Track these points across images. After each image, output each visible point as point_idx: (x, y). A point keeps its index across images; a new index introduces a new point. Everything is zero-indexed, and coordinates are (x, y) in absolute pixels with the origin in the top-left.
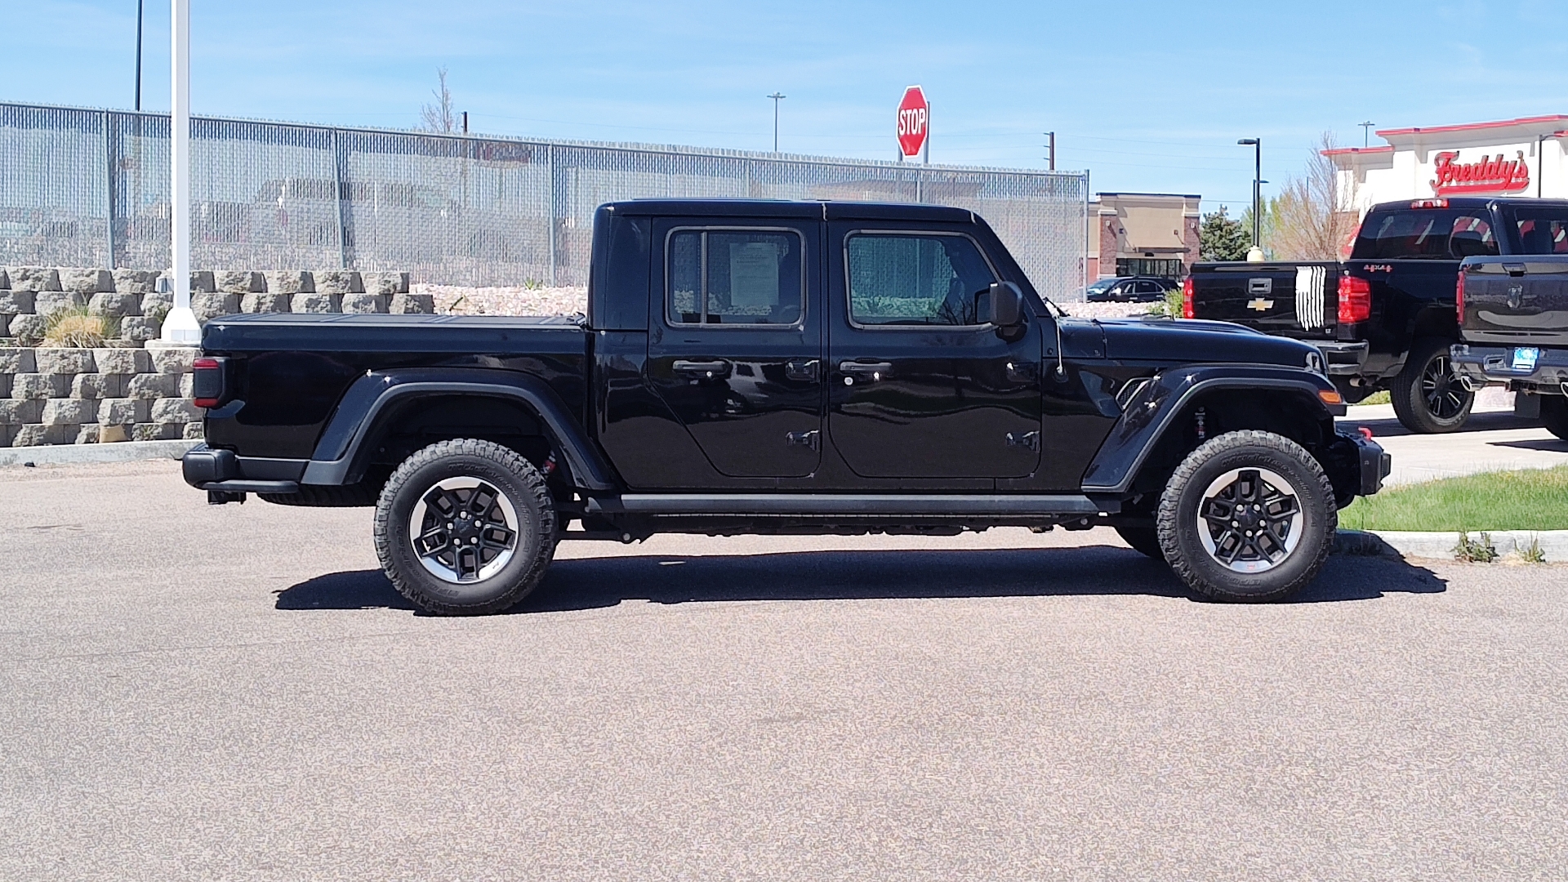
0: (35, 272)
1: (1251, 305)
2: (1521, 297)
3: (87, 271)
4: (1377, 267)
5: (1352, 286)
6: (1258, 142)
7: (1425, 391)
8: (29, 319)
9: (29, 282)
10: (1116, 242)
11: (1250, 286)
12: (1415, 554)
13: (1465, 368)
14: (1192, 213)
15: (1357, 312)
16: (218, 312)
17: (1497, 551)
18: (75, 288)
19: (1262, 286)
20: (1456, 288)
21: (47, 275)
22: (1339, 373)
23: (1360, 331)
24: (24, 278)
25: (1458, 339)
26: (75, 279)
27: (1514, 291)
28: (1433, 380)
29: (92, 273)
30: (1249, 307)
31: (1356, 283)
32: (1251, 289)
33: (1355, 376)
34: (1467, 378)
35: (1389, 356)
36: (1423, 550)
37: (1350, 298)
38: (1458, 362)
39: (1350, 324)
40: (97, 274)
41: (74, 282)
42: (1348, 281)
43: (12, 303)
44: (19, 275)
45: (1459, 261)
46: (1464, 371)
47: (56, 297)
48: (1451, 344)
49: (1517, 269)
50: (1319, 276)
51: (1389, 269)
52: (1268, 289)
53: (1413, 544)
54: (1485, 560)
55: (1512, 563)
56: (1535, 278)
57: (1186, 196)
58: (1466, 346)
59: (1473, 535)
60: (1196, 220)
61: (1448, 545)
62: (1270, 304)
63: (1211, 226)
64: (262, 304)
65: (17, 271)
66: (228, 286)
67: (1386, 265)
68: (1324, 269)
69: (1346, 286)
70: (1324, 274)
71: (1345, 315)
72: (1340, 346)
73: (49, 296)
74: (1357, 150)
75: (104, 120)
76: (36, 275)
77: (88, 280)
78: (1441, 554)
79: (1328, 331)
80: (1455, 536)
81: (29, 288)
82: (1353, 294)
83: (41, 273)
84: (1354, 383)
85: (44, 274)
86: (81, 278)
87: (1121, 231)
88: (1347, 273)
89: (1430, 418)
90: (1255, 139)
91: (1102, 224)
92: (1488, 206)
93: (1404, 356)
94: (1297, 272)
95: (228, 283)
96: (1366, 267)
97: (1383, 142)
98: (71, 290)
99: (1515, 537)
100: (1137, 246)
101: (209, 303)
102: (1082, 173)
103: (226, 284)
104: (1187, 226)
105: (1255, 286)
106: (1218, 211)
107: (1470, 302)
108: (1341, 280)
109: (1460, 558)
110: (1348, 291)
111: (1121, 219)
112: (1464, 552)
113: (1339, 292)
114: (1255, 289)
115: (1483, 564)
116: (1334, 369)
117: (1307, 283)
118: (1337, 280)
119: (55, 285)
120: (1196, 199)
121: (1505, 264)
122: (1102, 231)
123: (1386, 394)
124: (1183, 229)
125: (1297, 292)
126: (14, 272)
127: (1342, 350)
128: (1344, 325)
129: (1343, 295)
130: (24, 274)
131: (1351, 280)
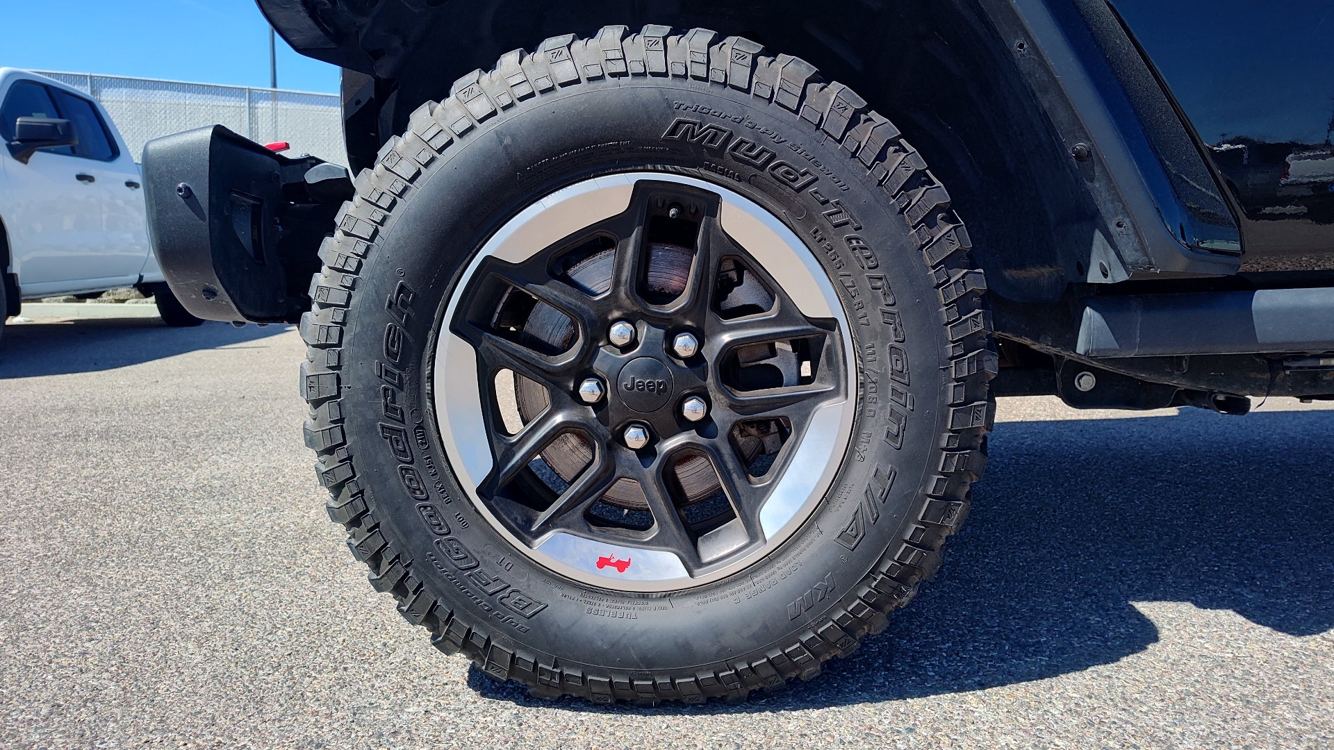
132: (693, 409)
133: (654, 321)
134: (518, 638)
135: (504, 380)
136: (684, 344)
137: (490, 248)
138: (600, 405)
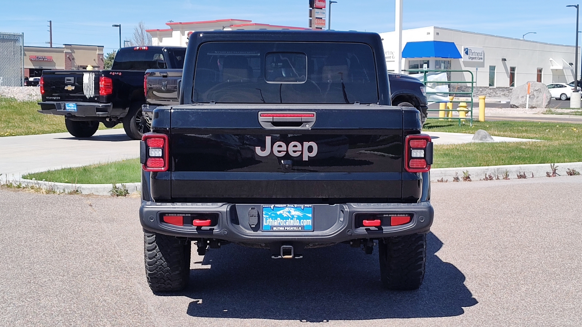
1: (66, 88)
2: (166, 85)
4: (115, 73)
5: (105, 81)
6: (120, 26)
7: (136, 123)
10: (71, 63)
11: (66, 80)
12: (94, 194)
13: (147, 114)
14: (101, 53)
15: (107, 91)
17: (128, 192)
19: (70, 80)
20: (144, 81)
22: (100, 116)
23: (109, 99)
25: (145, 102)
27: (164, 83)
28: (140, 119)
30: (65, 89)
31: (106, 80)
32: (66, 82)
33: (108, 117)
34: (148, 118)
35: (121, 109)
36: (97, 192)
37: (104, 85)
38: (144, 111)
39: (105, 96)
42: (103, 78)
45: (144, 71)
46: (147, 115)
48: (142, 105)
49: (165, 74)
50: (92, 76)
51: (120, 74)
52: (72, 81)
53: (93, 189)
54: (123, 196)
55: (134, 196)
56: (172, 78)
57: (98, 46)
58: (148, 105)
59: (118, 185)
60: (102, 55)
61: (108, 189)
62: (73, 88)
63: (110, 58)
67: (119, 72)
68: (94, 74)
69: (102, 81)
70: (94, 75)
71: (102, 92)
72: (101, 105)
74: (159, 30)
78: (105, 193)
79: (96, 99)
80: (111, 186)
82: (105, 84)
84: (108, 120)
87: (73, 59)
88: (103, 75)
89: (139, 134)
90: (119, 25)
91: (66, 56)
92: (163, 49)
93: (128, 109)
94: (83, 75)
96: (111, 73)
97: (169, 27)
99: (136, 185)
100: (80, 65)
102: (21, 34)
104: (99, 57)
105: (67, 80)
106: (113, 52)
107: (151, 87)
108: (101, 78)
109: (112, 195)
110: (103, 83)
111: (73, 54)
112: (114, 192)
113: (100, 83)
114: (68, 81)
115: (122, 197)
116: (98, 114)
117: (88, 79)
118: (99, 78)
120: (102, 47)
121: (160, 73)
122: (65, 59)
123: (122, 124)
124: (97, 59)
125: (84, 83)
127: (102, 106)
128: (102, 96)
129: (102, 84)
131: (104, 78)
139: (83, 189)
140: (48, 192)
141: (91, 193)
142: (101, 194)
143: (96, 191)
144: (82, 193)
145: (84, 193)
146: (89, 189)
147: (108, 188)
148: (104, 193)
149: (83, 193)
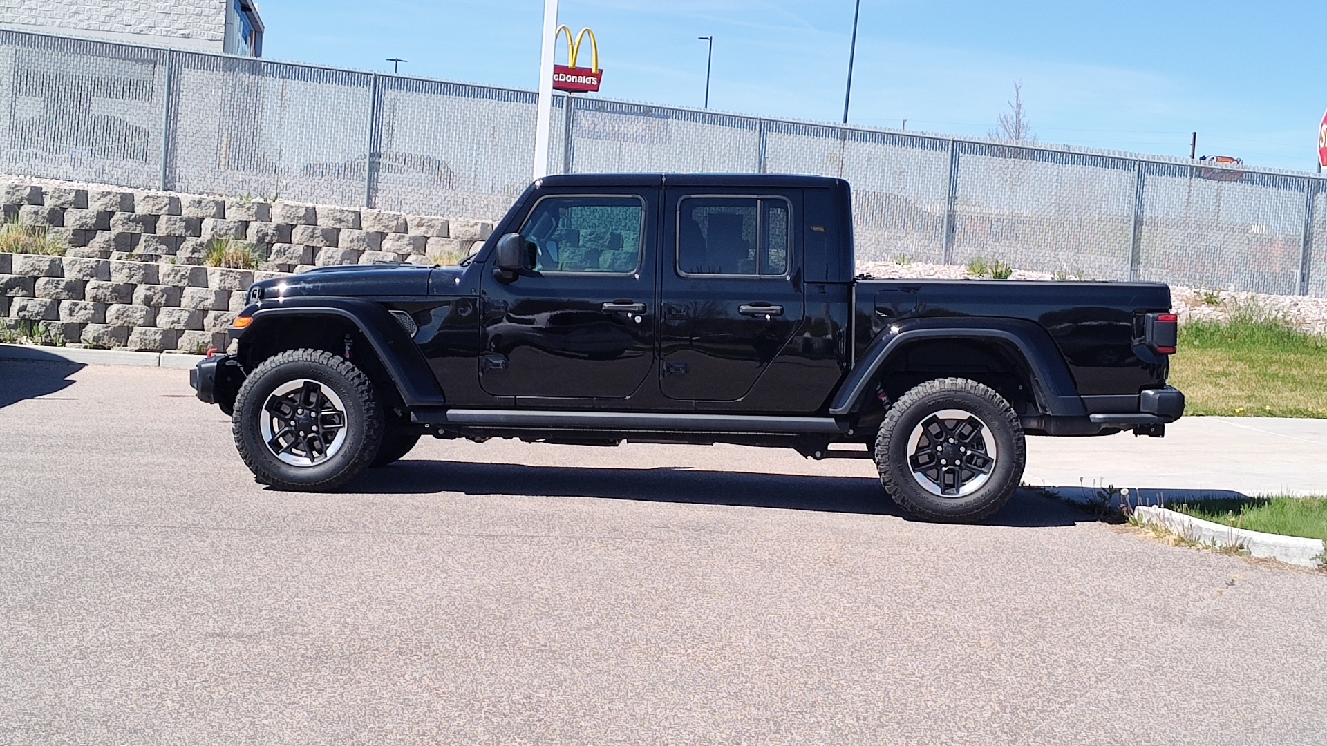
0: (429, 220)
3: (472, 222)
8: (420, 259)
9: (424, 229)
12: (1278, 559)
16: (579, 264)
18: (461, 236)
21: (438, 225)
24: (420, 225)
26: (461, 229)
29: (476, 224)
36: (1286, 555)
40: (480, 225)
41: (460, 231)
43: (407, 245)
44: (416, 222)
47: (444, 242)
61: (1311, 553)
64: (617, 259)
65: (415, 219)
66: (589, 243)
73: (439, 241)
75: (565, 102)
76: (429, 223)
77: (472, 230)
78: (1305, 562)
80: (1319, 544)
81: (422, 234)
83: (433, 222)
85: (436, 223)
86: (466, 228)
95: (590, 240)
98: (456, 238)
101: (572, 256)
103: (588, 241)
109: (1320, 568)
119: (445, 232)
126: (412, 220)
130: (420, 221)
132: (314, 428)
133: (308, 409)
134: (275, 474)
135: (275, 420)
136: (313, 414)
137: (274, 393)
138: (295, 426)
139: (1254, 543)
140: (1180, 542)
141: (1272, 556)
142: (1294, 561)
143: (1283, 552)
144: (1250, 553)
145: (1257, 553)
146: (1267, 545)
147: (1312, 550)
148: (1302, 560)
149: (1252, 554)
